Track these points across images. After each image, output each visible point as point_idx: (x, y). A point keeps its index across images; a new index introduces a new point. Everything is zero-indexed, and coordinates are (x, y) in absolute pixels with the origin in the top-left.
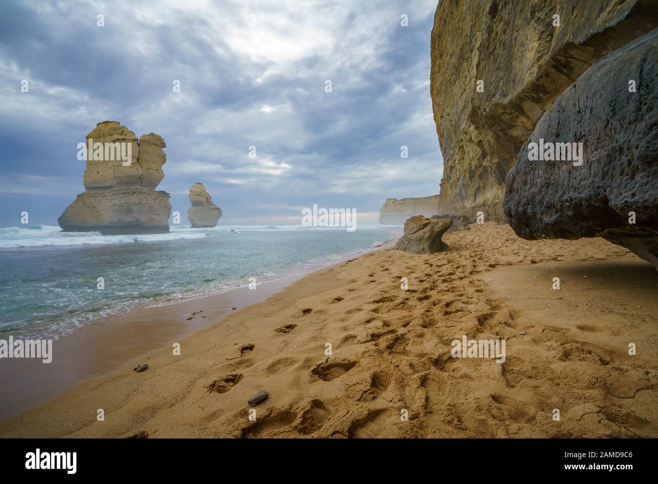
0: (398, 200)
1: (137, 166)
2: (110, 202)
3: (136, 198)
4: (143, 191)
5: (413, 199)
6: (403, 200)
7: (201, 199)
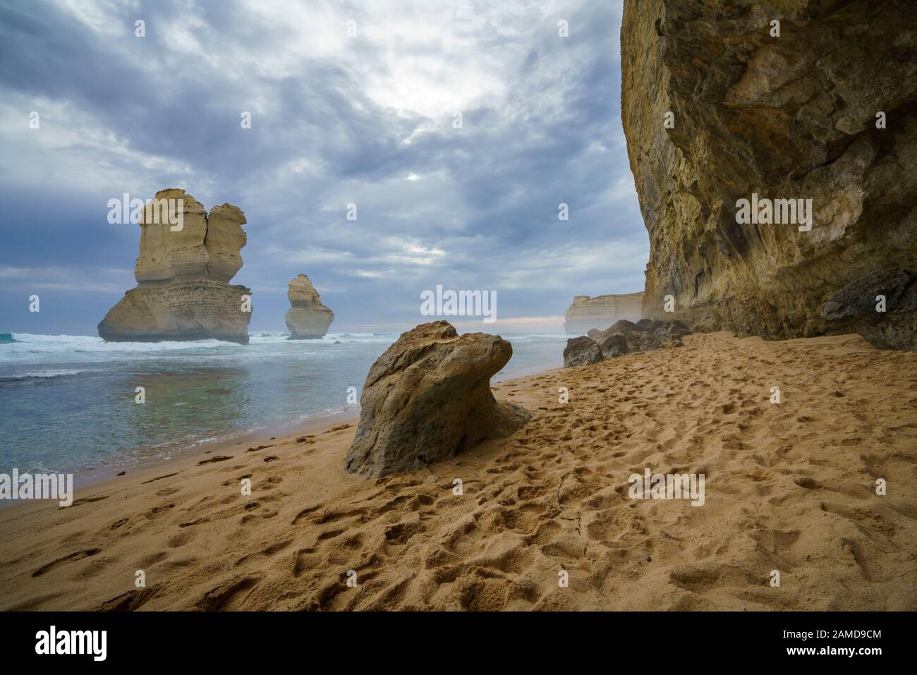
0: (591, 298)
1: (203, 250)
2: (167, 301)
3: (199, 295)
4: (211, 286)
5: (614, 296)
6: (600, 298)
7: (305, 297)
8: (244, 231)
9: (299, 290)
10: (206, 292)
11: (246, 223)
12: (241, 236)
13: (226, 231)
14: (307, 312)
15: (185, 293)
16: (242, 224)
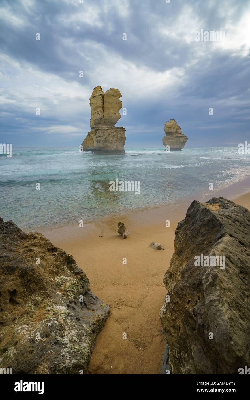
1: (100, 112)
4: (103, 128)
7: (172, 130)
8: (121, 101)
9: (169, 127)
10: (101, 131)
12: (119, 103)
13: (112, 102)
14: (173, 137)
15: (96, 132)
16: (120, 97)
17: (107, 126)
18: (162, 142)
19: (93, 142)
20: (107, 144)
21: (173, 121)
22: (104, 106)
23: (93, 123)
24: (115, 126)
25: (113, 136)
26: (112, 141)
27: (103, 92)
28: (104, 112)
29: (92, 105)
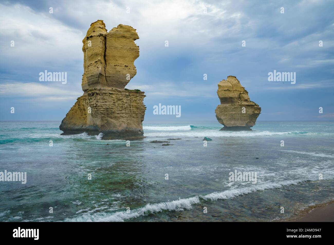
7: (231, 95)
8: (137, 45)
9: (226, 89)
10: (99, 97)
11: (138, 38)
12: (134, 49)
13: (121, 47)
14: (233, 107)
15: (90, 98)
16: (135, 40)
17: (110, 88)
18: (215, 114)
19: (85, 115)
20: (109, 119)
21: (233, 80)
22: (107, 53)
23: (87, 82)
24: (126, 87)
25: (121, 106)
26: (118, 115)
27: (106, 30)
28: (106, 64)
29: (87, 50)
